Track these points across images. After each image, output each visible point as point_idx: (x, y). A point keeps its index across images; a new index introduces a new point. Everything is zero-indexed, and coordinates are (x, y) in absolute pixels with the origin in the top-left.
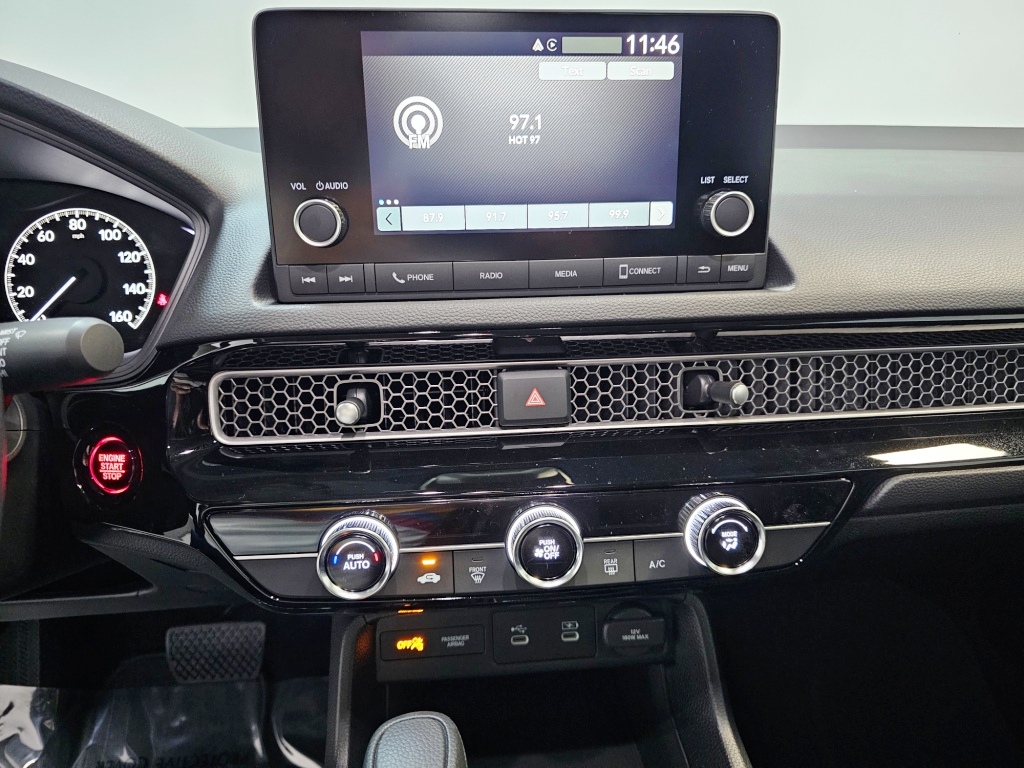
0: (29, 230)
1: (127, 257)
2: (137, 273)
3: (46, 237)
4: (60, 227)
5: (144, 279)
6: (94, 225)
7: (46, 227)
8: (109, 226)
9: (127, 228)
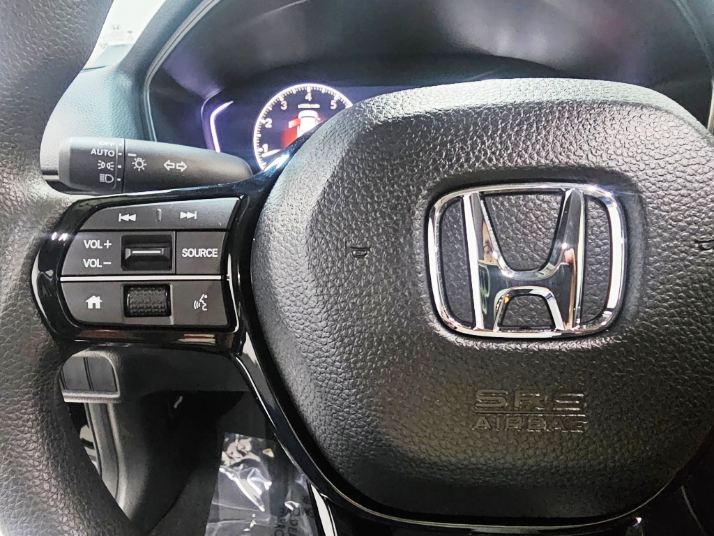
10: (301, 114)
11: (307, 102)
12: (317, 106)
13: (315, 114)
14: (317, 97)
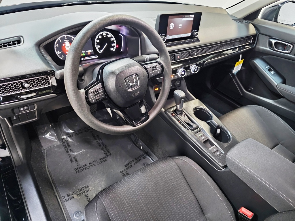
0: (97, 36)
1: (112, 39)
2: (113, 42)
3: (100, 37)
4: (102, 35)
5: (114, 43)
6: (107, 34)
7: (100, 35)
8: (109, 34)
9: (111, 35)
10: (65, 42)
11: (66, 39)
12: (68, 40)
13: (68, 42)
14: (68, 38)
